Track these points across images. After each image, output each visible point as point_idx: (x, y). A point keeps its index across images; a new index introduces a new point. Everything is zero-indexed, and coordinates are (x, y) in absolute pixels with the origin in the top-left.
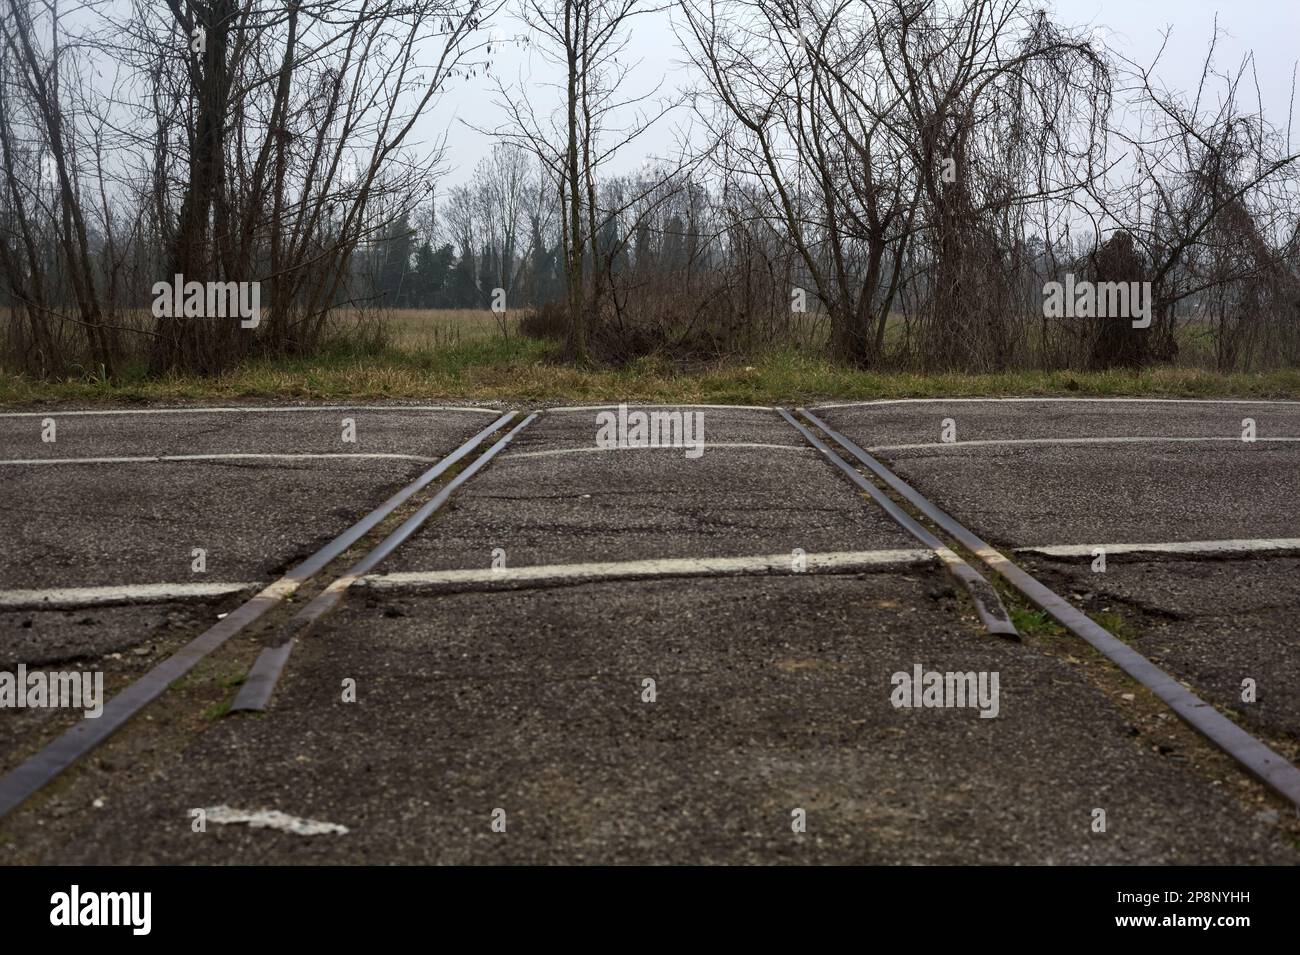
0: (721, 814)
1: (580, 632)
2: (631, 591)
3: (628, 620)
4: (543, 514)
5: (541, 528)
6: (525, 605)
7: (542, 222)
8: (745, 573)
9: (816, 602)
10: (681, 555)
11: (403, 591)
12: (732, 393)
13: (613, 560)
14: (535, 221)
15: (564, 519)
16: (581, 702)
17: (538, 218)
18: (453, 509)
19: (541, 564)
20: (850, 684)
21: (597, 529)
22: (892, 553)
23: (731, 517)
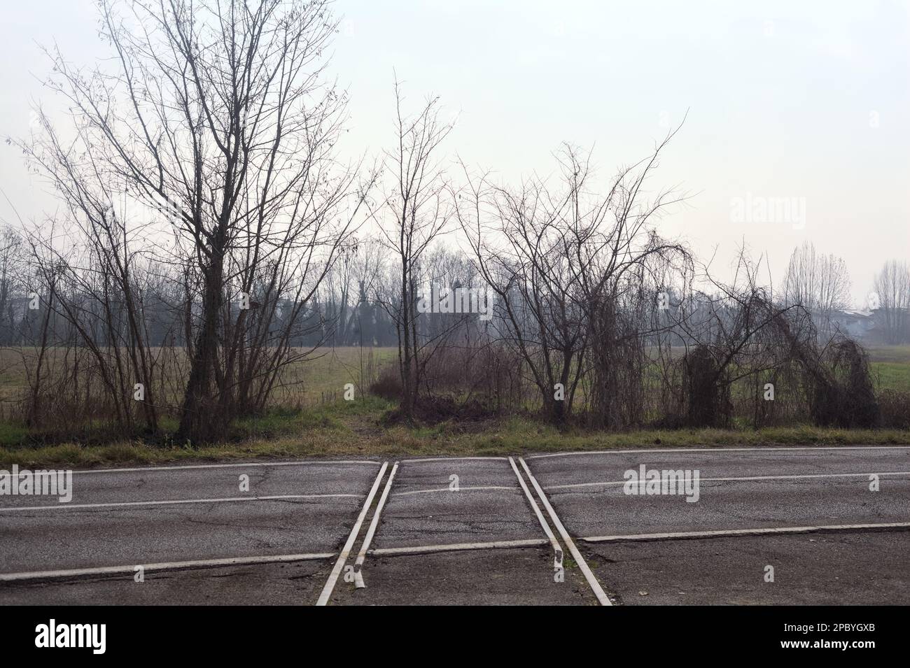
1: (438, 567)
2: (452, 555)
3: (452, 564)
4: (416, 525)
5: (418, 531)
7: (366, 285)
8: (486, 548)
9: (506, 557)
10: (466, 542)
11: (383, 555)
12: (489, 450)
13: (444, 544)
14: (362, 285)
15: (425, 527)
16: (443, 585)
17: (364, 282)
18: (384, 523)
19: (422, 546)
20: (510, 580)
21: (437, 532)
23: (483, 525)
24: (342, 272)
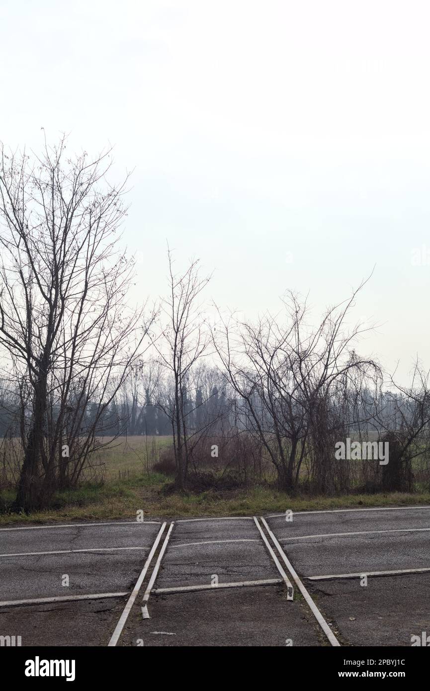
0: (231, 630)
1: (203, 602)
2: (212, 592)
3: (213, 599)
4: (187, 570)
5: (188, 574)
6: (191, 596)
7: (150, 392)
8: (238, 587)
9: (252, 593)
11: (163, 593)
12: (239, 512)
15: (193, 571)
16: (206, 615)
18: (163, 568)
19: (191, 586)
20: (255, 611)
21: (202, 574)
22: (273, 580)
23: (235, 569)
24: (133, 382)
